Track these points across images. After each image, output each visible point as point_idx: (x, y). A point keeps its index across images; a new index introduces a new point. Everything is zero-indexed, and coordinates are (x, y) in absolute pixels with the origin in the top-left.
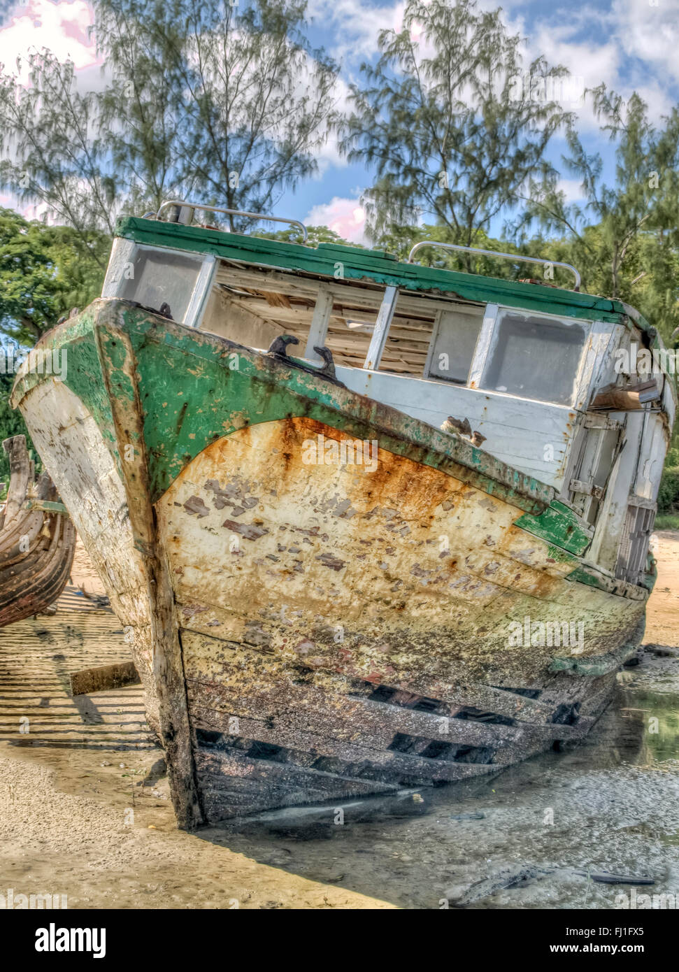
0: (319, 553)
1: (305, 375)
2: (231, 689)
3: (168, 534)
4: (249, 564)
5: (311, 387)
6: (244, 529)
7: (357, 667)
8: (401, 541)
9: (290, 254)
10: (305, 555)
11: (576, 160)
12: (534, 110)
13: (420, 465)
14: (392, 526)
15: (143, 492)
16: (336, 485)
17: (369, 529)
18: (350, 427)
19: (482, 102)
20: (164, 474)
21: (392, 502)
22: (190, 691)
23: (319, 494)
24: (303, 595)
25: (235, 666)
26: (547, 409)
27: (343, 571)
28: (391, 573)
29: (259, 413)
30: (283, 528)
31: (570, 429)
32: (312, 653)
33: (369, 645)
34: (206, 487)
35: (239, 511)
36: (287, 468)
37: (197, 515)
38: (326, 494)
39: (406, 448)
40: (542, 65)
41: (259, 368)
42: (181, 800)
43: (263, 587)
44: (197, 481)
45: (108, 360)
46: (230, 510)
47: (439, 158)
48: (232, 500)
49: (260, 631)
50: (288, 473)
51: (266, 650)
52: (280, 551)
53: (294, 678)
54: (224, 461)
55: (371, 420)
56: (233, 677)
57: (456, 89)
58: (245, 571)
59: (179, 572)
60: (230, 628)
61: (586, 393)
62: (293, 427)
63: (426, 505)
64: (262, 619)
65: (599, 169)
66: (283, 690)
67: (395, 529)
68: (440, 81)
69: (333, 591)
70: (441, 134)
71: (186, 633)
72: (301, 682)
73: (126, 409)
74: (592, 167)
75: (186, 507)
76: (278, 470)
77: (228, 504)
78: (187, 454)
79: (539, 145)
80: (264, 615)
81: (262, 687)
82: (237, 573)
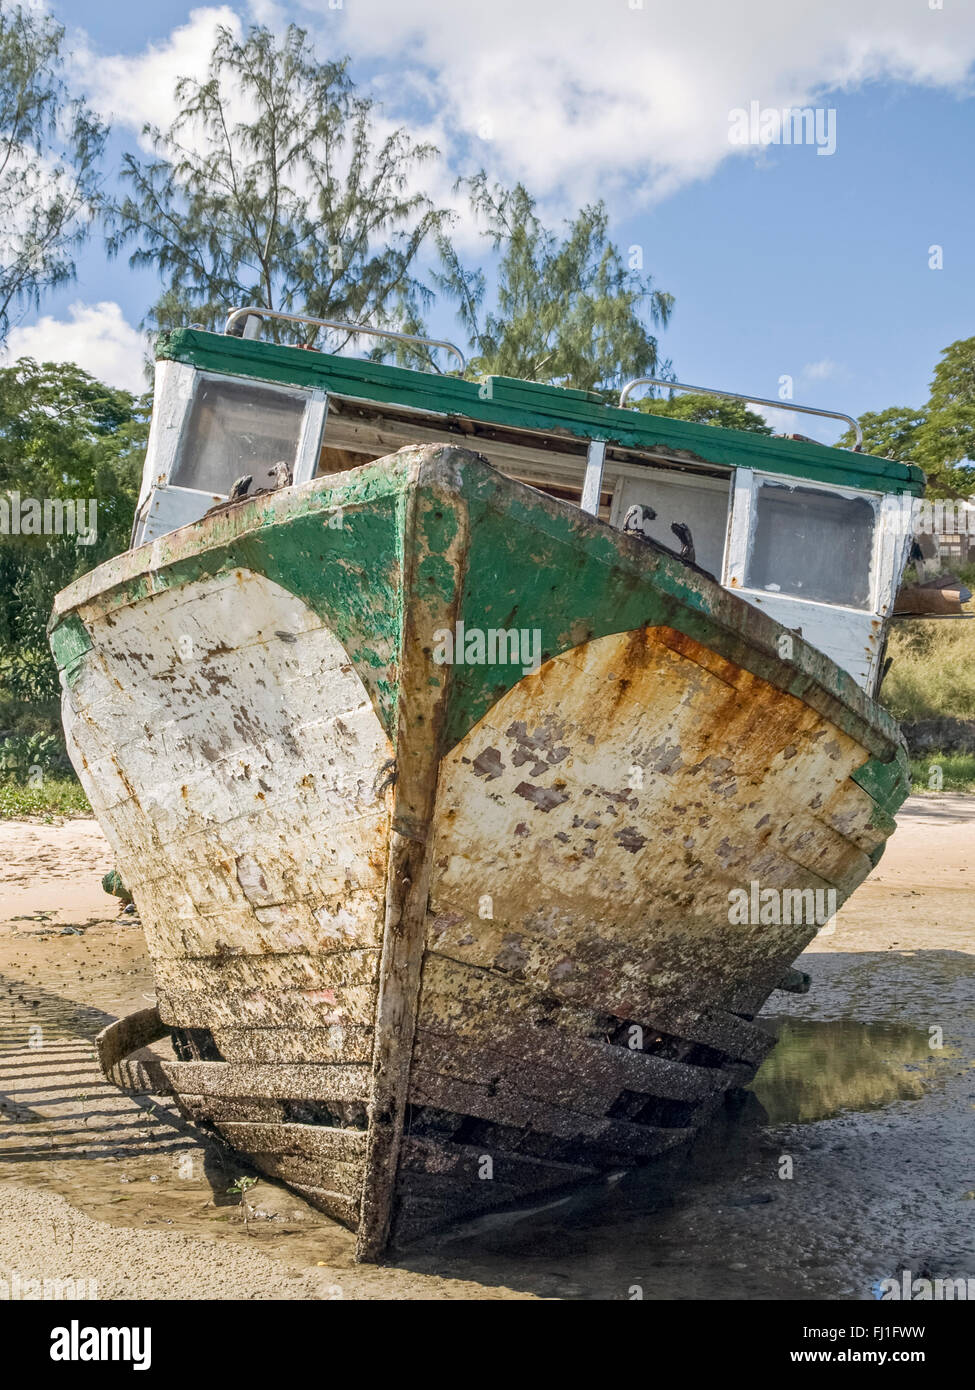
0: (620, 828)
1: (675, 563)
2: (465, 1040)
3: (444, 807)
4: (531, 848)
5: (680, 581)
6: (540, 795)
7: (610, 997)
8: (722, 805)
9: (444, 392)
10: (603, 830)
11: (449, 277)
12: (390, 204)
13: (780, 693)
14: (718, 784)
15: (431, 743)
16: (671, 726)
17: (690, 789)
18: (716, 640)
19: (319, 189)
20: (464, 714)
21: (730, 749)
22: (418, 1047)
23: (647, 739)
24: (582, 892)
25: (476, 1004)
26: (842, 616)
27: (641, 852)
28: (694, 852)
29: (609, 620)
30: (588, 792)
31: (874, 642)
32: (568, 978)
33: (633, 962)
34: (509, 733)
35: (541, 768)
36: (618, 701)
37: (487, 775)
38: (655, 739)
39: (775, 669)
40: (402, 140)
41: (622, 554)
42: (380, 1217)
43: (538, 881)
44: (500, 724)
45: (423, 540)
46: (530, 766)
47: (259, 266)
48: (537, 752)
49: (517, 950)
50: (619, 709)
51: (518, 976)
52: (575, 826)
53: (538, 1017)
54: (542, 693)
55: (742, 630)
56: (472, 1022)
57: (285, 168)
58: (525, 859)
59: (444, 864)
60: (484, 950)
61: (889, 592)
62: (643, 640)
63: (767, 752)
64: (524, 931)
65: (480, 291)
66: (521, 1036)
67: (721, 787)
68: (261, 156)
69: (620, 883)
70: (262, 232)
71: (432, 957)
72: (542, 1022)
73: (434, 616)
74: (472, 287)
75: (476, 764)
76: (607, 704)
77: (530, 758)
78: (500, 684)
79: (405, 253)
80: (527, 924)
81: (500, 1033)
82: (513, 861)
